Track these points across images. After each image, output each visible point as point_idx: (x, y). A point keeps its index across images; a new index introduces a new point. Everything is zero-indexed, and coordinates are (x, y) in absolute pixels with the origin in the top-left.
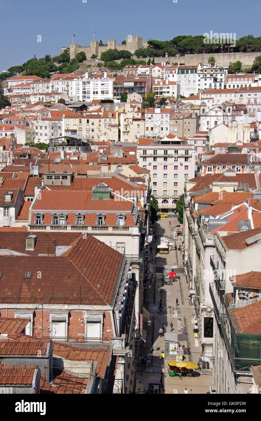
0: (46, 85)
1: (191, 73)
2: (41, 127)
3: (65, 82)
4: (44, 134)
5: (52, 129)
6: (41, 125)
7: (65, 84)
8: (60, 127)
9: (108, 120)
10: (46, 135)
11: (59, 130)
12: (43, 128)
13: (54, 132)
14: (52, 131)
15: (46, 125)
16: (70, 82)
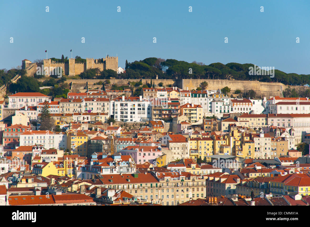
0: (78, 105)
1: (202, 97)
2: (175, 148)
3: (100, 103)
4: (177, 153)
5: (182, 149)
6: (175, 147)
7: (100, 104)
8: (186, 148)
9: (220, 141)
10: (178, 154)
11: (186, 150)
12: (177, 148)
13: (183, 151)
14: (182, 150)
15: (178, 146)
16: (106, 103)
